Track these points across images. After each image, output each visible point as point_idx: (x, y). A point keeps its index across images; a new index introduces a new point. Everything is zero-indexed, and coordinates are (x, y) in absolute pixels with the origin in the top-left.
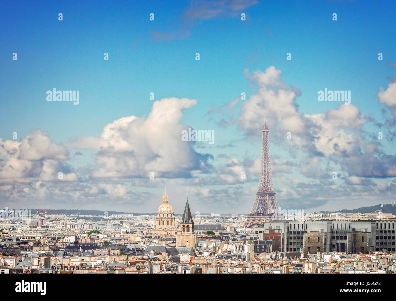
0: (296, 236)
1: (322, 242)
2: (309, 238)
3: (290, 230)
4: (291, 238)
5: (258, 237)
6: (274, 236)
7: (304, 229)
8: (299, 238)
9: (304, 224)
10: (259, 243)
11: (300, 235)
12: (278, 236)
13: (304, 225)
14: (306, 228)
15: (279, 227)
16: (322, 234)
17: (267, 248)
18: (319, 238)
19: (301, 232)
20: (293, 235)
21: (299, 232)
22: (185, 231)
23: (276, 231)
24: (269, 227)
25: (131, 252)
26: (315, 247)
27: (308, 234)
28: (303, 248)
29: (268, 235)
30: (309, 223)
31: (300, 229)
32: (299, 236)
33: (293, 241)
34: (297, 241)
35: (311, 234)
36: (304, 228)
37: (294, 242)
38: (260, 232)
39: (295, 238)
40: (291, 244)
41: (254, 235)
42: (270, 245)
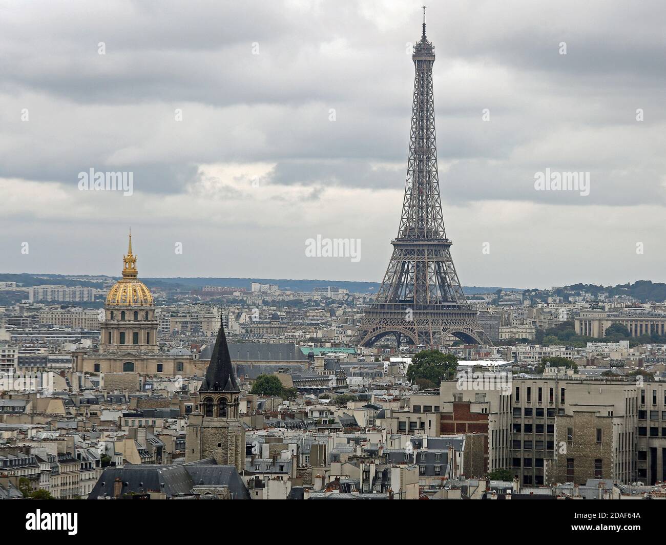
0: (531, 423)
1: (609, 444)
2: (570, 431)
3: (514, 405)
4: (517, 427)
5: (422, 424)
6: (467, 422)
7: (557, 402)
8: (540, 428)
9: (557, 388)
10: (425, 444)
11: (545, 421)
12: (480, 422)
13: (557, 392)
14: (563, 400)
15: (484, 396)
16: (609, 420)
17: (449, 461)
18: (599, 431)
19: (545, 412)
20: (523, 421)
21: (540, 413)
22: (214, 414)
23: (475, 409)
24: (454, 396)
25: (44, 467)
26: (589, 457)
27: (568, 419)
28: (552, 460)
29: (450, 418)
30: (571, 387)
31: (545, 405)
32: (542, 422)
33: (522, 436)
34: (534, 436)
35: (578, 420)
36: (557, 399)
37: (526, 439)
38: (427, 409)
39: (528, 428)
40: (517, 444)
41: (409, 415)
42: (457, 454)
